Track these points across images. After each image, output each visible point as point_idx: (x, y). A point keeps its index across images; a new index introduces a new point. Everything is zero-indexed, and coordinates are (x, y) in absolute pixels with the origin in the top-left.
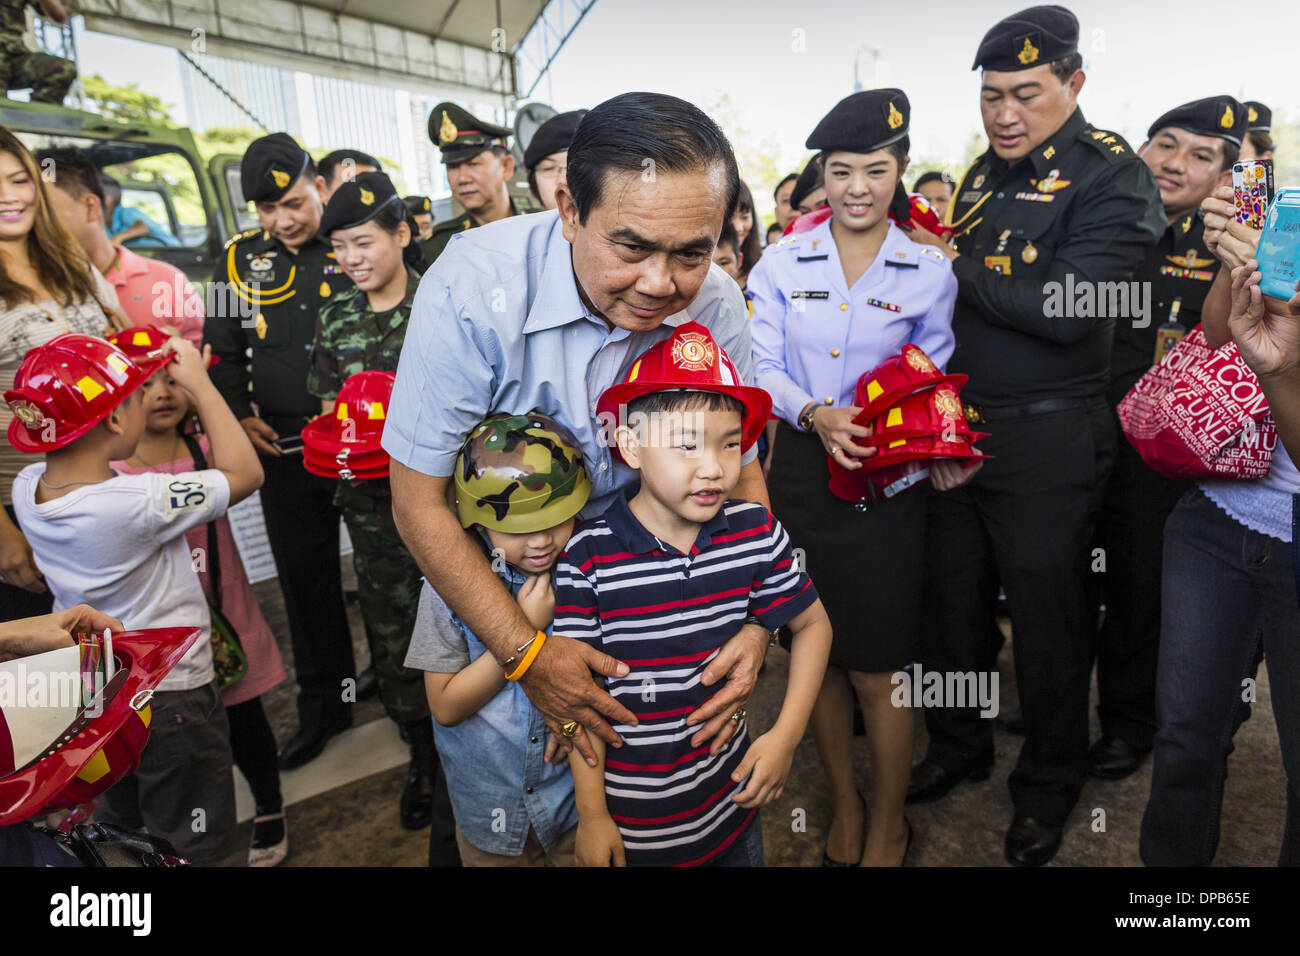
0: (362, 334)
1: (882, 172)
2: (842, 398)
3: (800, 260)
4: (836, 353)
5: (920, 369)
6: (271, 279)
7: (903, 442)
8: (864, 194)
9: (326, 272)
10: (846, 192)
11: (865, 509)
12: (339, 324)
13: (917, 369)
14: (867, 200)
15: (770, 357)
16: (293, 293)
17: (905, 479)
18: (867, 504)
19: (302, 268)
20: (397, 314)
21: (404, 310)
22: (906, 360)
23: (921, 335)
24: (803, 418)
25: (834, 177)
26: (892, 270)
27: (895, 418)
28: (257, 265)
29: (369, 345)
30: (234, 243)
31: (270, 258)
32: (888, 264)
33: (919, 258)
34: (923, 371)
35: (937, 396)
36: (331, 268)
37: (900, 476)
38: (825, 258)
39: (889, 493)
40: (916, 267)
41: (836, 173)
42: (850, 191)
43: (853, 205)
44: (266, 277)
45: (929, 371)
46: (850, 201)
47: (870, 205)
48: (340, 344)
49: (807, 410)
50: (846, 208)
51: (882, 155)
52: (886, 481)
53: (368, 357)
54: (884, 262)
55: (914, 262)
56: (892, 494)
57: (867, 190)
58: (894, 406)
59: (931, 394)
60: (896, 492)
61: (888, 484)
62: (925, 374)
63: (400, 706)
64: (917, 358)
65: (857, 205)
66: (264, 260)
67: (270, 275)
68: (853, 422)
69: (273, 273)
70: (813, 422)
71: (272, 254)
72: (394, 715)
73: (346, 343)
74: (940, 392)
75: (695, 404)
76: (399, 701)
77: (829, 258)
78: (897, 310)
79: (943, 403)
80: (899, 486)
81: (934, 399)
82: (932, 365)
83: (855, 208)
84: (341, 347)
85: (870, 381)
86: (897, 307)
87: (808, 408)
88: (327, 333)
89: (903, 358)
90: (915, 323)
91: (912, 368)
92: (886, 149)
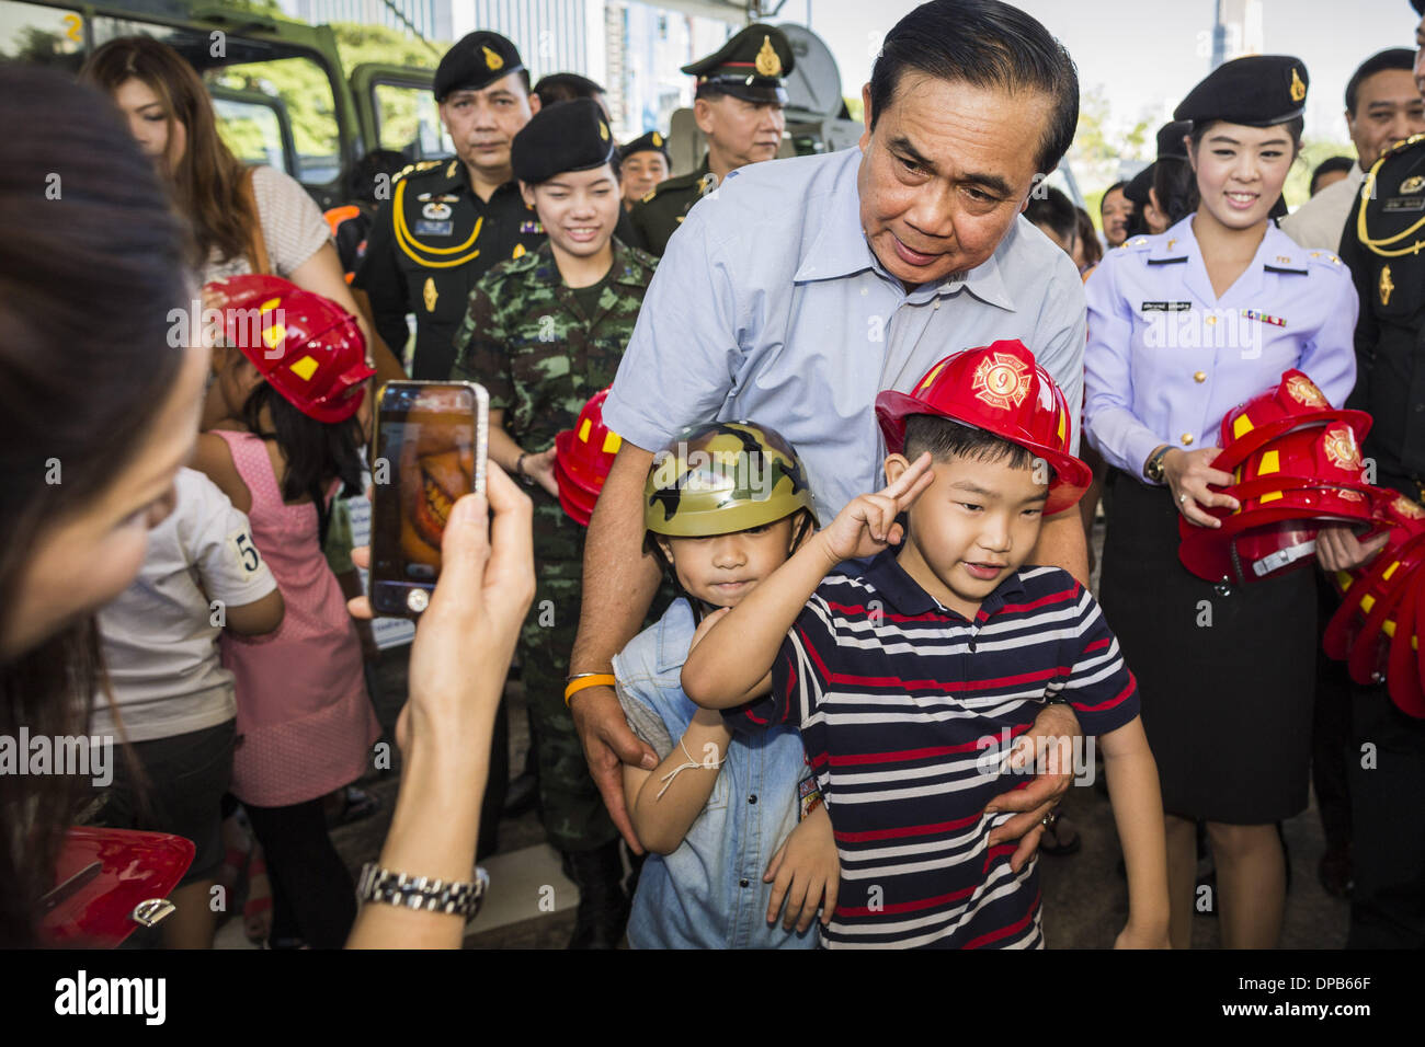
0: (557, 317)
1: (1277, 154)
2: (1205, 435)
3: (1151, 263)
4: (1201, 376)
5: (1304, 401)
6: (448, 232)
7: (1278, 495)
8: (1254, 180)
9: (523, 229)
10: (1229, 176)
11: (1227, 593)
12: (517, 304)
13: (1300, 401)
14: (1255, 188)
15: (1108, 391)
16: (476, 254)
17: (1282, 554)
18: (1231, 585)
19: (491, 222)
20: (607, 291)
21: (616, 286)
22: (1286, 389)
23: (1312, 359)
24: (1151, 465)
25: (1215, 156)
26: (1274, 277)
27: (1270, 463)
28: (431, 211)
29: (571, 332)
30: (403, 177)
31: (449, 204)
32: (1268, 269)
33: (1309, 263)
34: (1307, 404)
35: (1327, 437)
36: (529, 225)
37: (1275, 549)
38: (1184, 260)
39: (1259, 569)
40: (1305, 273)
41: (1219, 152)
42: (1235, 175)
43: (1236, 193)
44: (442, 229)
45: (1318, 404)
46: (1233, 186)
47: (1257, 196)
48: (526, 331)
49: (1154, 455)
50: (1224, 197)
51: (1279, 132)
52: (1257, 555)
53: (573, 349)
54: (1263, 268)
55: (1301, 268)
56: (1265, 572)
57: (1257, 176)
58: (1269, 448)
59: (1319, 434)
60: (1270, 569)
61: (1261, 557)
62: (1311, 408)
63: (566, 831)
64: (1302, 388)
65: (1243, 194)
66: (442, 206)
67: (447, 227)
68: (1213, 466)
69: (451, 224)
70: (1162, 471)
71: (453, 199)
72: (555, 842)
73: (533, 330)
74: (1332, 432)
75: (993, 455)
76: (567, 823)
77: (1189, 260)
78: (1280, 323)
79: (1335, 448)
80: (1275, 561)
81: (1324, 440)
82: (1323, 399)
83: (1239, 198)
84: (527, 336)
85: (1239, 416)
86: (1281, 321)
87: (1156, 453)
88: (499, 317)
89: (1283, 388)
90: (1304, 341)
91: (1293, 400)
92: (1284, 126)
